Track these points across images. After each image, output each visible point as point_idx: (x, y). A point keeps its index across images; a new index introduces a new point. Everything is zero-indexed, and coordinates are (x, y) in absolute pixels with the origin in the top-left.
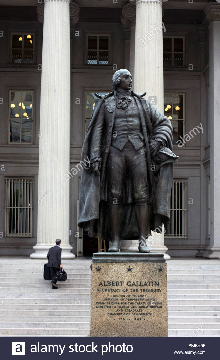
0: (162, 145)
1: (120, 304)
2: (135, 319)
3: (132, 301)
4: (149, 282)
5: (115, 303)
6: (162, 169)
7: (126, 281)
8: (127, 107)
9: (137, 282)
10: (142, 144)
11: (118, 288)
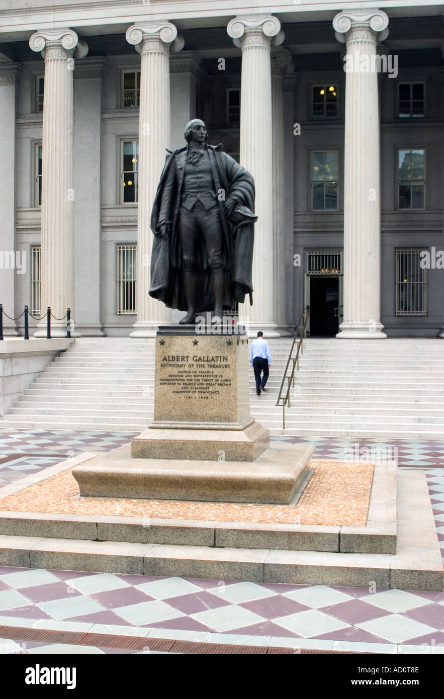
0: (238, 203)
1: (186, 381)
2: (202, 397)
3: (198, 378)
4: (217, 357)
5: (179, 380)
7: (191, 356)
8: (198, 161)
9: (204, 357)
10: (214, 203)
11: (183, 363)
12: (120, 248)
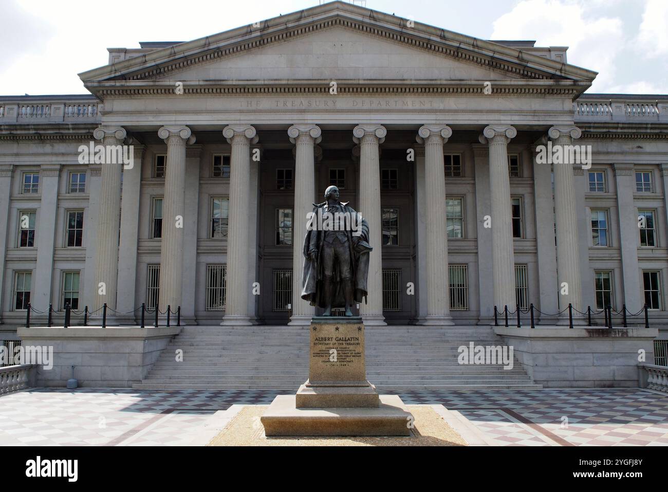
0: (361, 239)
2: (342, 365)
3: (339, 352)
4: (351, 338)
5: (326, 353)
6: (361, 256)
7: (334, 337)
9: (343, 338)
10: (346, 239)
11: (329, 342)
12: (209, 267)
